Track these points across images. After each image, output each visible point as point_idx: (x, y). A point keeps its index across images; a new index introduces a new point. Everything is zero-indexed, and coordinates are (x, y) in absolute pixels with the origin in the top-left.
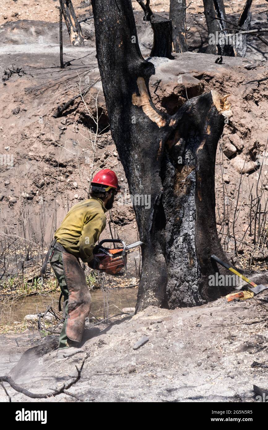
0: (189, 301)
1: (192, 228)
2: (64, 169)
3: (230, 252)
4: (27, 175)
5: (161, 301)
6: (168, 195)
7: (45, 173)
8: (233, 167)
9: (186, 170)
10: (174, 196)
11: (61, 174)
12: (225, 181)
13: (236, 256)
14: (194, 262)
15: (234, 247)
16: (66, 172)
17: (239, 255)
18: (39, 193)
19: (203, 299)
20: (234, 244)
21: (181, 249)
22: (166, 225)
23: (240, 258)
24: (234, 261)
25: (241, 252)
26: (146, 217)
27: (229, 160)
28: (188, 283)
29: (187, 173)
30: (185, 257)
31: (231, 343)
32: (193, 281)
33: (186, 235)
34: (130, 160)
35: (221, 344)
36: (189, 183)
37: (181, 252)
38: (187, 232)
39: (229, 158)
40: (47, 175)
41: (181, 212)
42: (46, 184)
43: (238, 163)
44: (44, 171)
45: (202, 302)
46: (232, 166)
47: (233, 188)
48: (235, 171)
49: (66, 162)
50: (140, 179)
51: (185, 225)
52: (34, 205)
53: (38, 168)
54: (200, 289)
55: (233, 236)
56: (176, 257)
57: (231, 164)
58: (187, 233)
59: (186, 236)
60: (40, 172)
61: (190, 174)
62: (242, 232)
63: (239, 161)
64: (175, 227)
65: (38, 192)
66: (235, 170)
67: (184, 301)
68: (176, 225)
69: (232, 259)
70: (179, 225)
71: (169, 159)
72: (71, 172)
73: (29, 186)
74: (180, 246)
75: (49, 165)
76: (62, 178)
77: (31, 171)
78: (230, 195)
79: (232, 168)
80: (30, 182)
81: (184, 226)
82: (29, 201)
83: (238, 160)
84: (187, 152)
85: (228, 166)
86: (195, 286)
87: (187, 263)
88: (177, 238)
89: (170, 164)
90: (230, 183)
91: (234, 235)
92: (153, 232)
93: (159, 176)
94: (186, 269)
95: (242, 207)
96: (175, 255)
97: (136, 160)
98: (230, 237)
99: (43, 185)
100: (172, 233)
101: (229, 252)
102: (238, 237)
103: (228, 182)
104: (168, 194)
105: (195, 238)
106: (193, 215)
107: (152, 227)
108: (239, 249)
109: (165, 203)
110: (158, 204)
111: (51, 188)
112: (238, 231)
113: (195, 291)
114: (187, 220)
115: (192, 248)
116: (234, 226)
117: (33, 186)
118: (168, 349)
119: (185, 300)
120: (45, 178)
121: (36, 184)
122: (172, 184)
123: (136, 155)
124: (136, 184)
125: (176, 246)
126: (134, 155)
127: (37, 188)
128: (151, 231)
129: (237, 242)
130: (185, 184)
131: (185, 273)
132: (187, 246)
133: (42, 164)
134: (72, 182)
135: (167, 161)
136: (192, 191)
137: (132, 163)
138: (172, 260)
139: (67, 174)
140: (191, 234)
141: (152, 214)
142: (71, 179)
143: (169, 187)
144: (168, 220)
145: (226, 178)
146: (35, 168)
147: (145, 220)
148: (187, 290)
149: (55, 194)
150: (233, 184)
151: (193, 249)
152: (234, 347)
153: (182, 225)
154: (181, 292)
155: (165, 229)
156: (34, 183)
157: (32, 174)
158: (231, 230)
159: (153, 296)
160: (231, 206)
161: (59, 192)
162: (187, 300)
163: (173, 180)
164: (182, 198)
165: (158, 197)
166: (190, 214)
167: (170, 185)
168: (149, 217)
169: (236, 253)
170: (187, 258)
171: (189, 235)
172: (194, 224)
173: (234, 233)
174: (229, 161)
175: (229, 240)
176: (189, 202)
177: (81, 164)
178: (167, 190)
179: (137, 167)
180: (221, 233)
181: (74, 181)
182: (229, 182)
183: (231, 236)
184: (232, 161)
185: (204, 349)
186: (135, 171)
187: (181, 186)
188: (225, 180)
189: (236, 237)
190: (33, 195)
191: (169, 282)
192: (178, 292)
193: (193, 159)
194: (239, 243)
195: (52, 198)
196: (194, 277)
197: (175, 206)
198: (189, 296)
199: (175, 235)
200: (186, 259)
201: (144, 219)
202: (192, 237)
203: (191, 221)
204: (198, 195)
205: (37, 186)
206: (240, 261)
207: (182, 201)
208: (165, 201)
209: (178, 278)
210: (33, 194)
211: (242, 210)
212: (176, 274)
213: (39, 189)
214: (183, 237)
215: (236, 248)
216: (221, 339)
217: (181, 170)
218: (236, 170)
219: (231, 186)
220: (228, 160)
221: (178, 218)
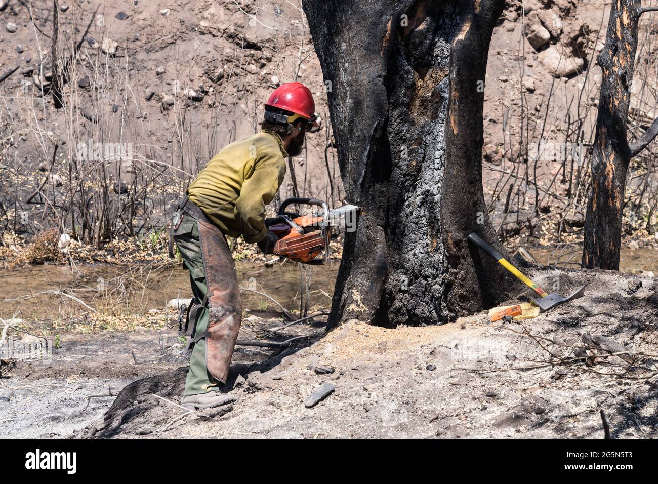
0: (426, 312)
1: (439, 182)
2: (258, 54)
3: (527, 208)
4: (194, 59)
5: (373, 312)
6: (398, 120)
7: (225, 58)
8: (543, 65)
9: (434, 76)
10: (409, 122)
11: (253, 62)
12: (527, 89)
13: (537, 215)
14: (438, 244)
15: (533, 201)
16: (261, 58)
17: (541, 214)
18: (213, 91)
19: (450, 311)
20: (535, 196)
21: (416, 218)
22: (391, 174)
23: (542, 219)
24: (533, 224)
25: (546, 210)
26: (355, 158)
27: (536, 52)
28: (426, 280)
29: (436, 81)
30: (423, 234)
31: (485, 408)
32: (435, 277)
33: (427, 193)
34: (333, 52)
35: (465, 409)
36: (437, 100)
37: (416, 223)
38: (429, 188)
39: (537, 50)
40: (228, 61)
41: (420, 151)
42: (225, 75)
43: (551, 59)
44: (225, 53)
45: (447, 316)
46: (541, 63)
47: (539, 101)
48: (546, 73)
49: (262, 41)
50: (347, 89)
51: (427, 175)
52: (203, 111)
53: (215, 49)
54: (445, 293)
55: (533, 182)
56: (406, 232)
57: (539, 59)
58: (428, 191)
59: (427, 196)
60: (217, 56)
61: (441, 83)
62: (549, 176)
63: (554, 55)
64: (409, 177)
65: (211, 89)
66: (545, 70)
67: (416, 311)
68: (409, 175)
69: (529, 220)
70: (414, 175)
71: (405, 54)
72: (269, 60)
73: (197, 77)
74: (414, 212)
75: (232, 45)
76: (253, 67)
77: (203, 53)
78: (534, 112)
79: (540, 66)
80: (198, 71)
81: (425, 177)
82: (197, 104)
83: (552, 53)
84: (437, 42)
85: (534, 63)
86: (437, 286)
87: (425, 245)
88: (410, 197)
89: (405, 62)
90: (535, 92)
91: (535, 181)
92: (367, 185)
93: (383, 84)
94: (423, 255)
95: (553, 134)
96: (404, 228)
97: (343, 53)
98: (528, 183)
99: (221, 77)
100: (401, 189)
101: (525, 209)
102: (542, 184)
103: (531, 91)
104: (398, 117)
105: (441, 200)
106: (441, 157)
107: (365, 176)
108: (543, 204)
109: (392, 135)
110: (377, 136)
111: (235, 85)
112: (544, 174)
113: (438, 295)
114: (431, 167)
115: (435, 217)
116: (536, 164)
117: (204, 78)
118: (367, 411)
119: (418, 311)
120: (225, 67)
121: (209, 75)
122: (406, 100)
123: (344, 44)
124: (341, 97)
125: (408, 212)
126: (339, 43)
127: (210, 83)
128: (362, 184)
129: (539, 192)
130: (430, 102)
131: (421, 261)
132: (427, 213)
133: (221, 42)
134: (270, 76)
135: (400, 58)
136: (441, 115)
137: (336, 57)
138: (400, 237)
139: (263, 61)
140: (435, 193)
141: (366, 153)
142: (269, 70)
143: (401, 105)
144: (396, 166)
145: (529, 84)
146: (209, 49)
147: (354, 163)
148: (424, 293)
149: (240, 94)
150: (540, 94)
151: (439, 220)
152: (489, 416)
153: (421, 175)
154: (412, 296)
155: (388, 181)
156: (206, 73)
157: (203, 59)
158: (531, 171)
159: (359, 302)
160: (534, 131)
161: (248, 91)
162: (423, 310)
163: (409, 92)
164: (423, 127)
165: (378, 124)
166: (437, 157)
167: (404, 101)
168: (361, 158)
169: (537, 211)
170: (427, 235)
171: (433, 195)
172: (442, 174)
173: (535, 178)
174: (536, 55)
175: (528, 189)
176: (436, 134)
177: (287, 45)
178: (397, 111)
179: (343, 66)
180: (514, 176)
181: (274, 74)
182: (534, 90)
183: (530, 182)
184: (541, 55)
185: (434, 416)
186: (341, 72)
187: (423, 105)
188: (527, 87)
189: (540, 184)
190: (203, 94)
191: (392, 277)
192: (407, 294)
193: (448, 56)
194: (544, 194)
195: (235, 101)
196: (437, 270)
197: (410, 140)
198: (427, 304)
199: (406, 192)
200: (425, 237)
201: (352, 162)
202: (437, 198)
203: (437, 170)
204: (450, 123)
205: (211, 79)
206: (543, 224)
207: (423, 132)
208: (391, 130)
209: (408, 271)
210: (203, 92)
211: (552, 139)
212: (405, 263)
213: (214, 85)
214: (422, 197)
215: (537, 201)
216: (466, 400)
217: (425, 74)
218: (547, 71)
219: (536, 97)
220: (534, 53)
221: (414, 163)
